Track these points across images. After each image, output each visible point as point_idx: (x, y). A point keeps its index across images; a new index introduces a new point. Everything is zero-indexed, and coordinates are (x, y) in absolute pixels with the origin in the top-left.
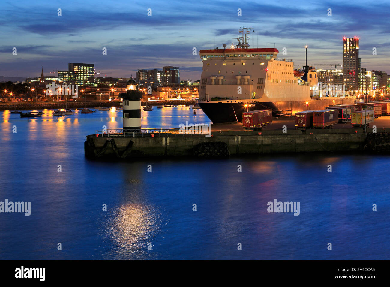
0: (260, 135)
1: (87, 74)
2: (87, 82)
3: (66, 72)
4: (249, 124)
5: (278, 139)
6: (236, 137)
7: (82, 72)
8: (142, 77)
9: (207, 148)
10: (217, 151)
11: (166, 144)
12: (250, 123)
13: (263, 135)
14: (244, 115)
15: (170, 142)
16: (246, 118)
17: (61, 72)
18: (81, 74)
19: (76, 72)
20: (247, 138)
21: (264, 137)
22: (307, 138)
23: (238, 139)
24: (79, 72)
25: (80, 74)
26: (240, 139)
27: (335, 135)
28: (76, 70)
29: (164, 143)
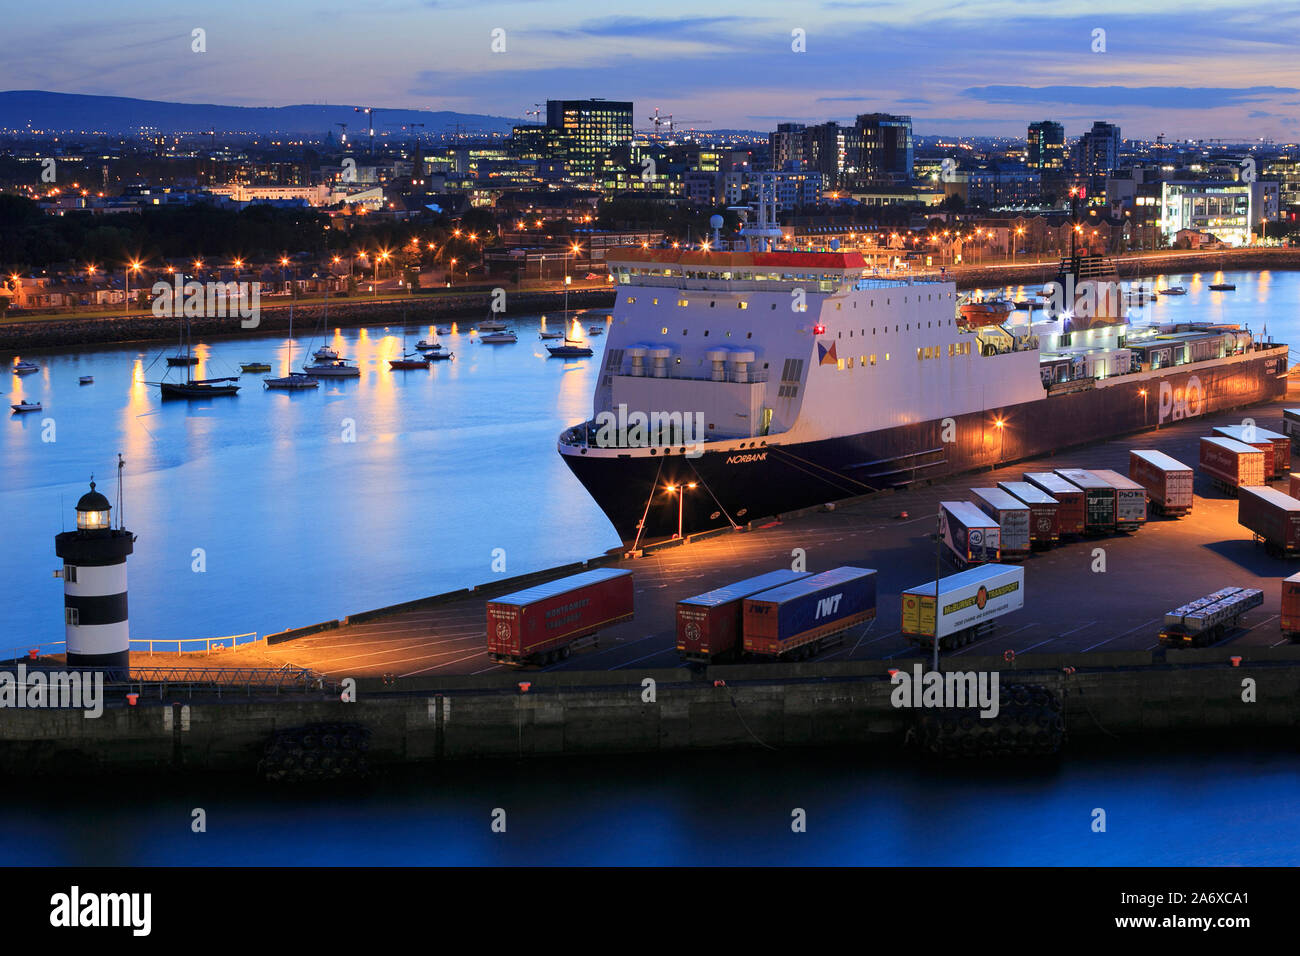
0: (524, 693)
1: (607, 134)
2: (607, 163)
3: (539, 131)
4: (506, 642)
5: (591, 704)
6: (432, 701)
7: (590, 130)
8: (786, 147)
9: (294, 752)
10: (331, 764)
11: (178, 725)
12: (510, 641)
13: (534, 693)
14: (492, 611)
15: (192, 723)
16: (497, 621)
17: (521, 129)
18: (588, 138)
19: (571, 129)
20: (475, 704)
21: (539, 700)
22: (703, 699)
23: (440, 706)
24: (580, 128)
25: (582, 138)
26: (447, 708)
27: (808, 687)
28: (570, 125)
29: (169, 725)
